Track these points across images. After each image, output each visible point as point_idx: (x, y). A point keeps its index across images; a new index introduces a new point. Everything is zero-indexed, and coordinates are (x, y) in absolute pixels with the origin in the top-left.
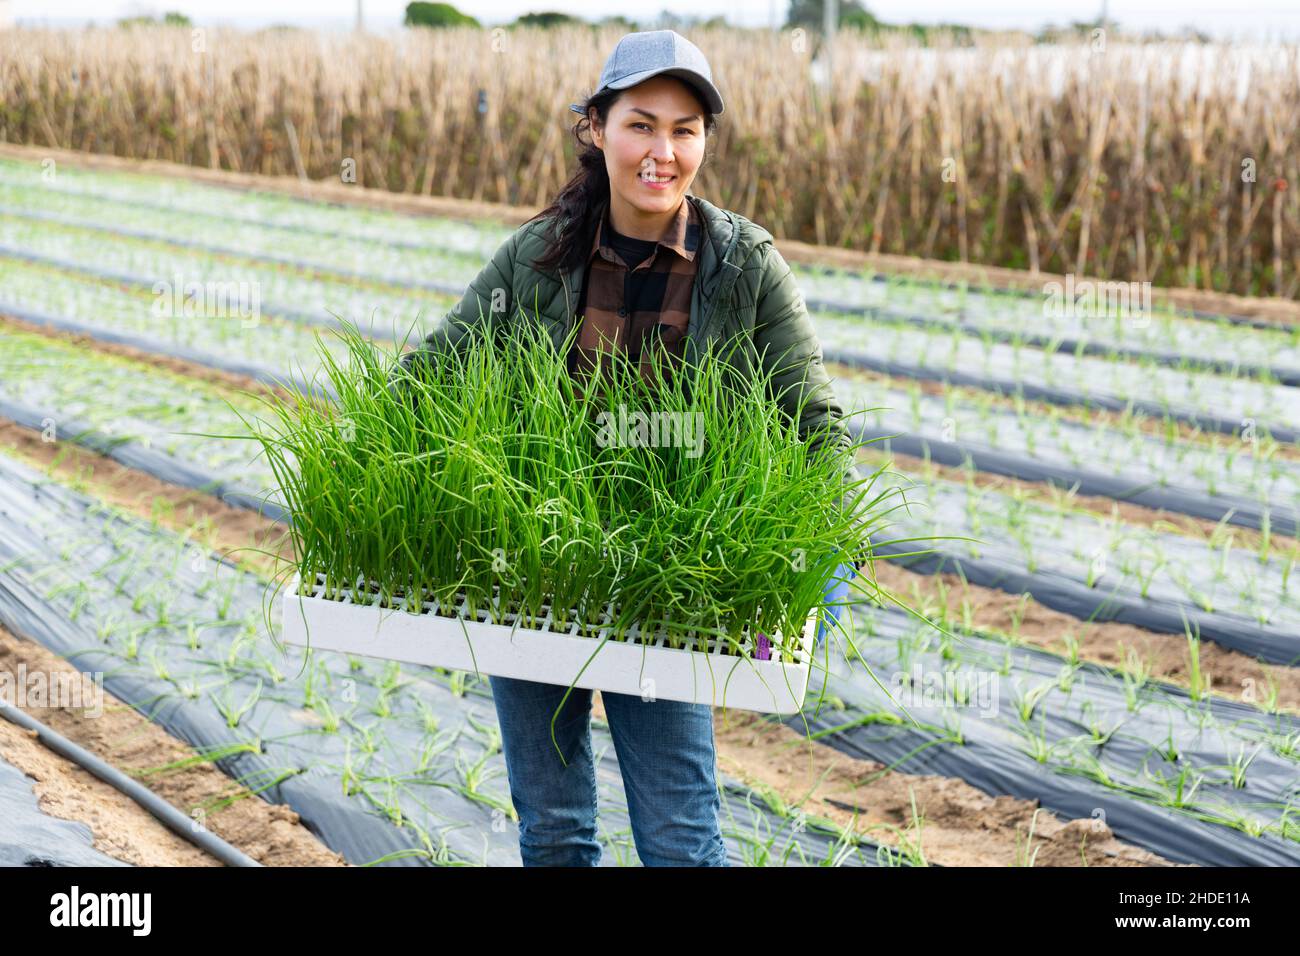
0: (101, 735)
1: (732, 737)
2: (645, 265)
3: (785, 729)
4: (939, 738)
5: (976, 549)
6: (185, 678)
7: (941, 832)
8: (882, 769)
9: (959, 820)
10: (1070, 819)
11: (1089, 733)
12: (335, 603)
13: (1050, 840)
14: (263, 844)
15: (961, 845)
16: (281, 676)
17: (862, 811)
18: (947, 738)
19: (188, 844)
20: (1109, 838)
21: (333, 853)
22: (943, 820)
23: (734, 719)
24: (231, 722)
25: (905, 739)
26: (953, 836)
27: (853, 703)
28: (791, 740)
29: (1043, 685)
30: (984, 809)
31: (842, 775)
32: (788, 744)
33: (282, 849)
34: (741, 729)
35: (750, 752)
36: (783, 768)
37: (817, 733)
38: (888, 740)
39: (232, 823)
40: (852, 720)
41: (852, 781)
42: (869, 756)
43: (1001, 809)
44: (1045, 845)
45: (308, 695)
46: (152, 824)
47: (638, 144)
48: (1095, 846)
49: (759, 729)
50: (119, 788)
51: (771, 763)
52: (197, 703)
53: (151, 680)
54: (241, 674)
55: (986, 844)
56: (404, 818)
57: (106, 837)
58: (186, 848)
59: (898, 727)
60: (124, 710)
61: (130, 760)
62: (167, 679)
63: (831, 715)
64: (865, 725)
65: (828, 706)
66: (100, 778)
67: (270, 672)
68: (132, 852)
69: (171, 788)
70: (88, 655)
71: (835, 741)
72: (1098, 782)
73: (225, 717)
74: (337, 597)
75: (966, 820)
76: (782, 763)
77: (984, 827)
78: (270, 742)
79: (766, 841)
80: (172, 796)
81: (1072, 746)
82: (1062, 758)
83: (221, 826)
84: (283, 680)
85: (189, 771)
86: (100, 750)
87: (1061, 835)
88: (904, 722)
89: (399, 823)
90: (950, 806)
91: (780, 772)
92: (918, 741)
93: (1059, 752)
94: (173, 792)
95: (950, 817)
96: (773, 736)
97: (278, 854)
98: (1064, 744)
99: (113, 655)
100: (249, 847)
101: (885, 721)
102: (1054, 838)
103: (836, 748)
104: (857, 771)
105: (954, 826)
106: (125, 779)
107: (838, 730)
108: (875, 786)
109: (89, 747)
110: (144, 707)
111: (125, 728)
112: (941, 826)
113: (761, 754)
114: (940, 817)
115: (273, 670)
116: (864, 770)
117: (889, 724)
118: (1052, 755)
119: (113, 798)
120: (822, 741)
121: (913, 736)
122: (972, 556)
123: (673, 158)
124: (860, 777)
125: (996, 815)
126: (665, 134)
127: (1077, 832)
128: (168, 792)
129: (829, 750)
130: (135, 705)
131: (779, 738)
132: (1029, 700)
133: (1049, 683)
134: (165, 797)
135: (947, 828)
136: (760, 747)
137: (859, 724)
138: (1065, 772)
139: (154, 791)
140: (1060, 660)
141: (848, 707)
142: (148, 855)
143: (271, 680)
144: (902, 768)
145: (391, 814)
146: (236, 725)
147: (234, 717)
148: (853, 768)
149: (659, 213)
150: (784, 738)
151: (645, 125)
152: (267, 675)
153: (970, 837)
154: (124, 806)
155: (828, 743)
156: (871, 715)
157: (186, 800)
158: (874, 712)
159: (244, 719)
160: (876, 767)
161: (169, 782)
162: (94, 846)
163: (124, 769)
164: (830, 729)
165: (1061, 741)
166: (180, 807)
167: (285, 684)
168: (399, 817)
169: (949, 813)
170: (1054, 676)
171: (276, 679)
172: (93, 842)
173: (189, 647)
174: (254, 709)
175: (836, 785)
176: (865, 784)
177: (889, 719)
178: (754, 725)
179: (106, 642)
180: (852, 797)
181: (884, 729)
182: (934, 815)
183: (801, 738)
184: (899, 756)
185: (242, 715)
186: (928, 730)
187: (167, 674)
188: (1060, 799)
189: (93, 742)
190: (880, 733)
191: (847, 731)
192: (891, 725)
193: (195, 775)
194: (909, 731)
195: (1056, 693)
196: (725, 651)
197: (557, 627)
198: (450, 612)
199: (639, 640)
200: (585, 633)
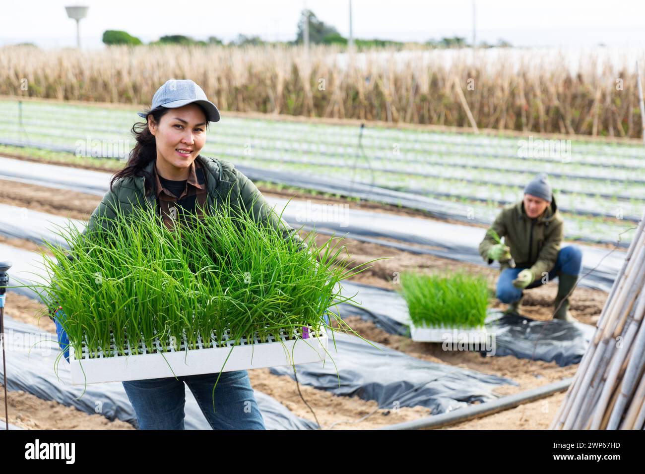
2: (184, 194)
12: (96, 359)
47: (177, 135)
74: (96, 356)
123: (193, 142)
126: (190, 130)
149: (184, 168)
151: (180, 126)
196: (287, 339)
197: (206, 346)
198: (153, 351)
199: (246, 343)
200: (220, 346)
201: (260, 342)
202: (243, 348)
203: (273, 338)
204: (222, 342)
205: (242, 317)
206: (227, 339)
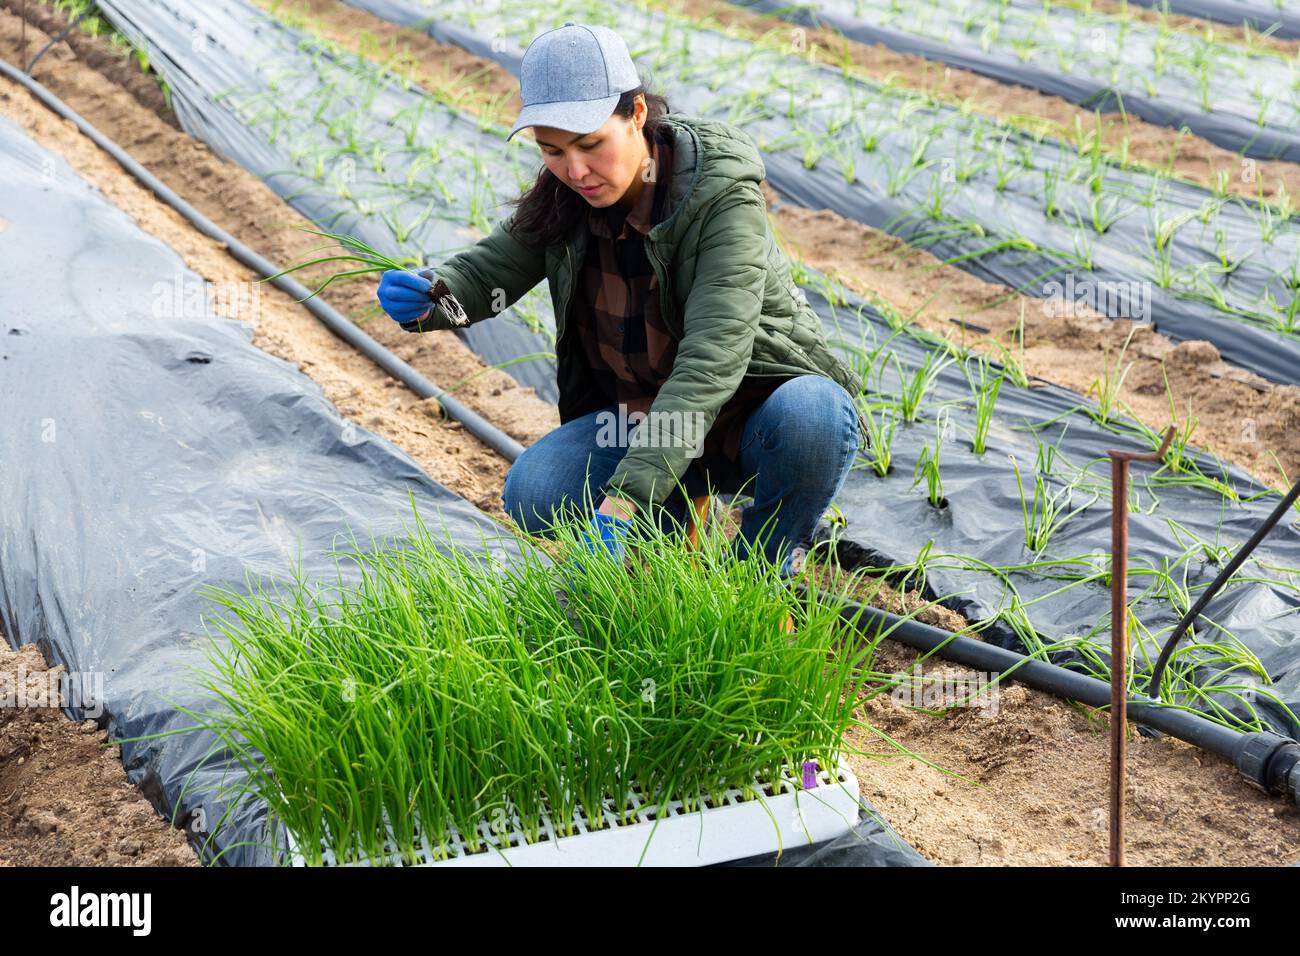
0: (284, 248)
1: (876, 260)
3: (925, 254)
4: (1068, 263)
5: (1153, 88)
6: (365, 197)
7: (1059, 352)
8: (1011, 293)
9: (1076, 341)
10: (1180, 341)
11: (1218, 260)
13: (1160, 361)
14: (412, 347)
15: (1074, 364)
16: (453, 196)
17: (985, 331)
18: (1076, 263)
19: (347, 346)
20: (1216, 360)
21: (474, 356)
22: (1062, 341)
23: (879, 244)
24: (400, 237)
25: (1037, 264)
26: (1068, 355)
27: (993, 230)
28: (930, 264)
29: (1182, 216)
30: (1102, 331)
31: (974, 298)
32: (927, 268)
33: (429, 351)
34: (884, 254)
35: (888, 275)
36: (917, 291)
37: (954, 258)
38: (1019, 265)
39: (388, 328)
40: (987, 246)
41: (981, 303)
42: (1001, 280)
43: (1118, 331)
44: (1155, 365)
45: (473, 213)
46: (317, 328)
48: (1202, 367)
49: (901, 255)
50: (292, 295)
51: (908, 286)
52: (373, 221)
53: (333, 199)
54: (420, 195)
55: (1099, 363)
56: (541, 325)
57: (265, 335)
58: (346, 349)
59: (1033, 253)
60: (307, 226)
61: (307, 271)
62: (348, 198)
63: (971, 242)
64: (1001, 250)
65: (969, 233)
66: (278, 285)
67: (443, 193)
68: (285, 348)
69: (339, 296)
70: (281, 176)
71: (973, 266)
72: (1215, 307)
73: (394, 233)
75: (1083, 341)
76: (917, 286)
77: (1100, 347)
78: (433, 256)
79: (871, 351)
80: (339, 303)
81: (1197, 273)
82: (1185, 285)
83: (379, 330)
84: (454, 201)
85: (357, 281)
86: (281, 262)
87: (1171, 356)
88: (1039, 249)
89: (537, 330)
90: (1069, 327)
91: (914, 294)
92: (1048, 265)
93: (1184, 278)
94: (341, 300)
95: (1068, 339)
96: (913, 261)
97: (425, 356)
98: (1189, 271)
99: (302, 175)
100: (400, 349)
101: (1021, 248)
102: (1164, 359)
103: (971, 272)
104: (986, 294)
105: (1071, 347)
106: (299, 288)
107: (975, 255)
108: (1003, 309)
109: (273, 259)
110: (324, 222)
111: (305, 242)
112: (1058, 347)
113: (900, 277)
114: (1060, 338)
115: (446, 191)
116: (993, 293)
117: (1025, 250)
118: (1177, 280)
119: (286, 304)
120: (959, 266)
121: (1044, 260)
122: (1149, 95)
124: (988, 300)
125: (1113, 337)
127: (1186, 353)
128: (337, 300)
129: (966, 275)
130: (316, 221)
131: (919, 262)
132: (1164, 229)
133: (1191, 213)
134: (334, 304)
135: (1063, 348)
136: (900, 271)
137: (996, 250)
138: (1184, 298)
139: (325, 299)
140: (1209, 193)
141: (988, 234)
142: (301, 351)
143: (444, 201)
144: (1030, 292)
145: (529, 322)
146: (405, 241)
147: (404, 233)
148: (983, 291)
150: (924, 263)
152: (440, 197)
153: (1084, 356)
154: (294, 311)
155: (965, 268)
156: (1007, 241)
157: (351, 307)
158: (1011, 238)
159: (413, 235)
160: (1006, 290)
161: (339, 290)
162: (253, 342)
163: (300, 280)
164: (967, 254)
165: (1185, 267)
166: (345, 313)
167: (456, 205)
168: (536, 324)
169: (1068, 334)
170: (1196, 208)
171: (448, 200)
172: (253, 338)
173: (374, 170)
174: (424, 226)
175: (966, 307)
176: (993, 306)
177: (1024, 245)
178: (897, 251)
179: (299, 164)
180: (977, 319)
181: (1019, 255)
182: (1053, 336)
183: (939, 263)
184: (1027, 280)
185: (412, 230)
186: (1060, 257)
187: (349, 194)
188: (1175, 323)
189: (276, 254)
190: (1012, 258)
191: (983, 257)
192: (1025, 252)
193: (361, 285)
194: (1042, 257)
195: (1195, 223)
196: (769, 793)
197: (594, 825)
198: (478, 847)
199: (681, 811)
200: (625, 822)
201: (710, 805)
202: (677, 821)
203: (738, 792)
204: (628, 813)
205: (668, 751)
206: (637, 805)
